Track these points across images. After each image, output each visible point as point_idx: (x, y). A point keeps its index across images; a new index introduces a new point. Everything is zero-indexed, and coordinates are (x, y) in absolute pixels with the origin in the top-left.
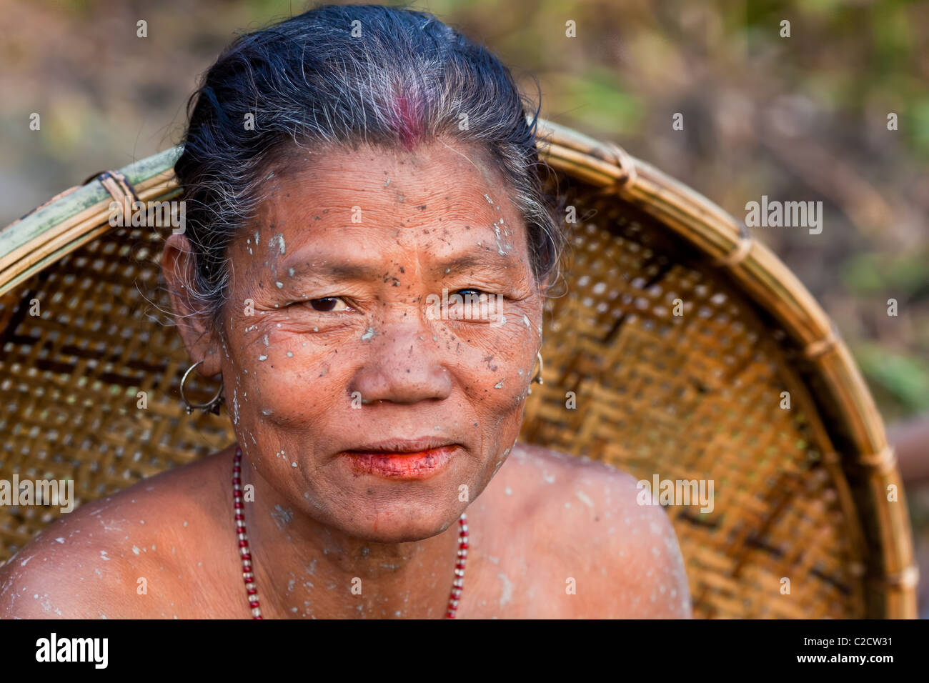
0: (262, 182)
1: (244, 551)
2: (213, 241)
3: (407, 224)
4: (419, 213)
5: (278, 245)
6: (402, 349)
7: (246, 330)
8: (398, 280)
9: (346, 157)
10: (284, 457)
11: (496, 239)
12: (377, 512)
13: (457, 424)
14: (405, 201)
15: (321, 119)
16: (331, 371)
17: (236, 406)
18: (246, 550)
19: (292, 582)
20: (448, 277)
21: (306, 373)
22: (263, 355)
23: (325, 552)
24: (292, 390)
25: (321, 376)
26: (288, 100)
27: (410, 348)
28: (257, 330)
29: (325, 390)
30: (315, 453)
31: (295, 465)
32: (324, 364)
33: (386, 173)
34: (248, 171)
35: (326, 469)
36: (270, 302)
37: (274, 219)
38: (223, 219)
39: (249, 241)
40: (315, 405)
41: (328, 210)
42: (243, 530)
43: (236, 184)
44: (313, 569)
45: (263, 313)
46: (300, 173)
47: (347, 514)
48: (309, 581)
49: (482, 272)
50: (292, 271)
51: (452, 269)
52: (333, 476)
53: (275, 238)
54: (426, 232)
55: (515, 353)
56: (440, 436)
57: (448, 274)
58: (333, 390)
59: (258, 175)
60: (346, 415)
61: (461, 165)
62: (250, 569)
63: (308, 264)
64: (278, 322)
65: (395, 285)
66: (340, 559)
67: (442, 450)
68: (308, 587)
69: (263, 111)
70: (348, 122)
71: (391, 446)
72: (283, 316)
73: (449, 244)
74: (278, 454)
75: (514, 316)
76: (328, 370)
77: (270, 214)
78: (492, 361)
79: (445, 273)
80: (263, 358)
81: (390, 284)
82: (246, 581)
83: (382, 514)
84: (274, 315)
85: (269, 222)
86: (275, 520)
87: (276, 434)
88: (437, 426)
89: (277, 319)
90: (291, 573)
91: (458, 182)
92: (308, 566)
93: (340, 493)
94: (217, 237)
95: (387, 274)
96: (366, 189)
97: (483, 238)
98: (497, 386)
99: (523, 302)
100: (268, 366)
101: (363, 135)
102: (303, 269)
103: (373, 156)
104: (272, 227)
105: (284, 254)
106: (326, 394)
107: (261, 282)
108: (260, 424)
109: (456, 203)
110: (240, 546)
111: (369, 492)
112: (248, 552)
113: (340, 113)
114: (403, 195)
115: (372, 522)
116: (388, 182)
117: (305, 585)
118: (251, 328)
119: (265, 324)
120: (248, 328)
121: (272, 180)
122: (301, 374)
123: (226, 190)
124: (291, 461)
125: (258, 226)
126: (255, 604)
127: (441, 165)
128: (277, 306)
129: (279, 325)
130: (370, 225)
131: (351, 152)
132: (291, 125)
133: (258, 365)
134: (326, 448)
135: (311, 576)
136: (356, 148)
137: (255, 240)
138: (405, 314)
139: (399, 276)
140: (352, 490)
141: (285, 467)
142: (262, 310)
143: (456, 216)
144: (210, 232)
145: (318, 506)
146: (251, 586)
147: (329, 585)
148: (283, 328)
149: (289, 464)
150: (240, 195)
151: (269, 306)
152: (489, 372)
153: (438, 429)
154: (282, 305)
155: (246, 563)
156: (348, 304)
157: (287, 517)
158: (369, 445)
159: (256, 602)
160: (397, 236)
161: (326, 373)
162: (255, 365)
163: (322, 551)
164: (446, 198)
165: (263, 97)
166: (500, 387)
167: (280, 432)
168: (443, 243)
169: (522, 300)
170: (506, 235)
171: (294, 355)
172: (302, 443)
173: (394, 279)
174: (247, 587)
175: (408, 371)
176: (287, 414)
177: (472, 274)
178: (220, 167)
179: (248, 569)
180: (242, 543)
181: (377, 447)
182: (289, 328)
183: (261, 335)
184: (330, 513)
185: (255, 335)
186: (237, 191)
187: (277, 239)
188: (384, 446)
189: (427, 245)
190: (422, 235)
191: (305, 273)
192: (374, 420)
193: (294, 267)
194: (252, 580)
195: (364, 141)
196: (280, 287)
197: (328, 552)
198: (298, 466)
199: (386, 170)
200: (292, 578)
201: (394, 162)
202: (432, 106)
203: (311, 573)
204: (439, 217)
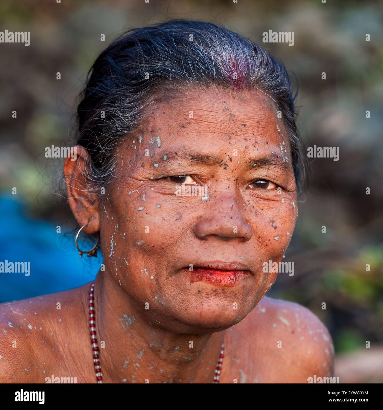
0: (146, 106)
1: (95, 345)
2: (107, 144)
3: (235, 133)
4: (242, 128)
5: (156, 142)
6: (227, 206)
7: (130, 193)
8: (227, 165)
9: (202, 92)
10: (146, 273)
11: (281, 152)
12: (202, 305)
13: (252, 258)
14: (235, 120)
15: (188, 69)
16: (182, 218)
17: (112, 246)
18: (96, 344)
19: (127, 362)
20: (253, 169)
21: (168, 218)
22: (141, 207)
23: (151, 345)
24: (159, 227)
25: (177, 220)
26: (166, 58)
27: (231, 206)
28: (137, 192)
29: (179, 228)
30: (167, 269)
31: (152, 277)
32: (178, 213)
33: (225, 102)
34: (136, 100)
35: (173, 278)
36: (147, 176)
37: (154, 127)
38: (118, 129)
39: (134, 142)
40: (171, 238)
41: (190, 122)
42: (95, 333)
43: (128, 108)
44: (141, 355)
45: (142, 182)
46: (172, 100)
47: (183, 306)
48: (137, 362)
49: (274, 169)
50: (165, 157)
51: (257, 164)
52: (176, 282)
53: (154, 138)
54: (246, 140)
55: (287, 221)
56: (243, 263)
57: (254, 167)
58: (183, 229)
59: (143, 103)
60: (189, 245)
61: (266, 105)
62: (98, 357)
63: (176, 153)
64: (152, 187)
65: (225, 168)
66: (159, 351)
67: (242, 272)
68: (136, 366)
69: (148, 66)
70: (204, 72)
71: (214, 265)
72: (155, 184)
73: (257, 150)
74: (142, 271)
75: (288, 200)
76: (181, 216)
77: (152, 124)
78: (274, 223)
79: (253, 166)
80: (140, 209)
81: (222, 168)
82: (95, 364)
83: (206, 307)
84: (149, 183)
85: (150, 129)
86: (122, 324)
87: (143, 259)
88: (241, 256)
89: (151, 186)
90: (127, 357)
91: (264, 114)
92: (139, 353)
93: (180, 293)
94: (113, 140)
95: (222, 161)
96: (213, 111)
97: (275, 150)
98: (276, 238)
99: (292, 193)
100: (144, 214)
101: (212, 80)
102: (171, 156)
103: (217, 92)
104: (152, 132)
105: (160, 147)
106: (179, 231)
107: (143, 164)
108: (133, 251)
109: (262, 126)
110: (92, 343)
111: (199, 292)
112: (97, 346)
113: (199, 66)
114: (234, 116)
115: (199, 311)
116: (226, 108)
117: (134, 365)
118: (134, 191)
119: (143, 188)
120: (132, 192)
121: (152, 105)
122: (165, 218)
123: (121, 112)
124: (150, 275)
125: (142, 132)
126: (100, 378)
127: (255, 103)
128: (152, 178)
129: (152, 189)
130: (215, 132)
131: (205, 88)
132: (168, 72)
133: (137, 214)
134: (175, 265)
135: (139, 359)
136: (207, 86)
137: (139, 141)
138: (229, 187)
139: (228, 163)
140: (188, 291)
141: (146, 279)
142: (141, 180)
143: (262, 134)
144: (108, 137)
145: (164, 303)
146: (98, 367)
147: (149, 367)
148: (155, 191)
149: (148, 277)
150: (131, 114)
151: (147, 178)
152: (273, 229)
153: (242, 259)
154: (155, 177)
155: (96, 353)
156: (194, 180)
157: (131, 321)
158: (201, 263)
159: (101, 377)
160: (230, 139)
161: (180, 218)
162: (135, 213)
163: (149, 345)
164: (258, 122)
165: (148, 58)
166: (277, 239)
167: (145, 257)
168: (254, 148)
169: (291, 192)
170: (286, 152)
171: (161, 206)
172: (159, 263)
173: (226, 165)
174: (96, 368)
175: (231, 218)
176: (154, 243)
177: (268, 169)
178: (116, 99)
179: (96, 356)
180: (94, 341)
181: (206, 265)
182: (159, 191)
183: (140, 196)
184: (171, 307)
185: (136, 196)
186: (128, 112)
187: (156, 139)
188: (210, 265)
189: (246, 147)
190: (243, 141)
191: (174, 158)
192: (206, 249)
193: (167, 155)
194: (98, 364)
195: (213, 83)
196: (156, 167)
197: (152, 345)
198: (155, 278)
199: (225, 101)
200: (127, 360)
201: (229, 96)
202: (252, 68)
203: (140, 358)
204: (253, 132)
